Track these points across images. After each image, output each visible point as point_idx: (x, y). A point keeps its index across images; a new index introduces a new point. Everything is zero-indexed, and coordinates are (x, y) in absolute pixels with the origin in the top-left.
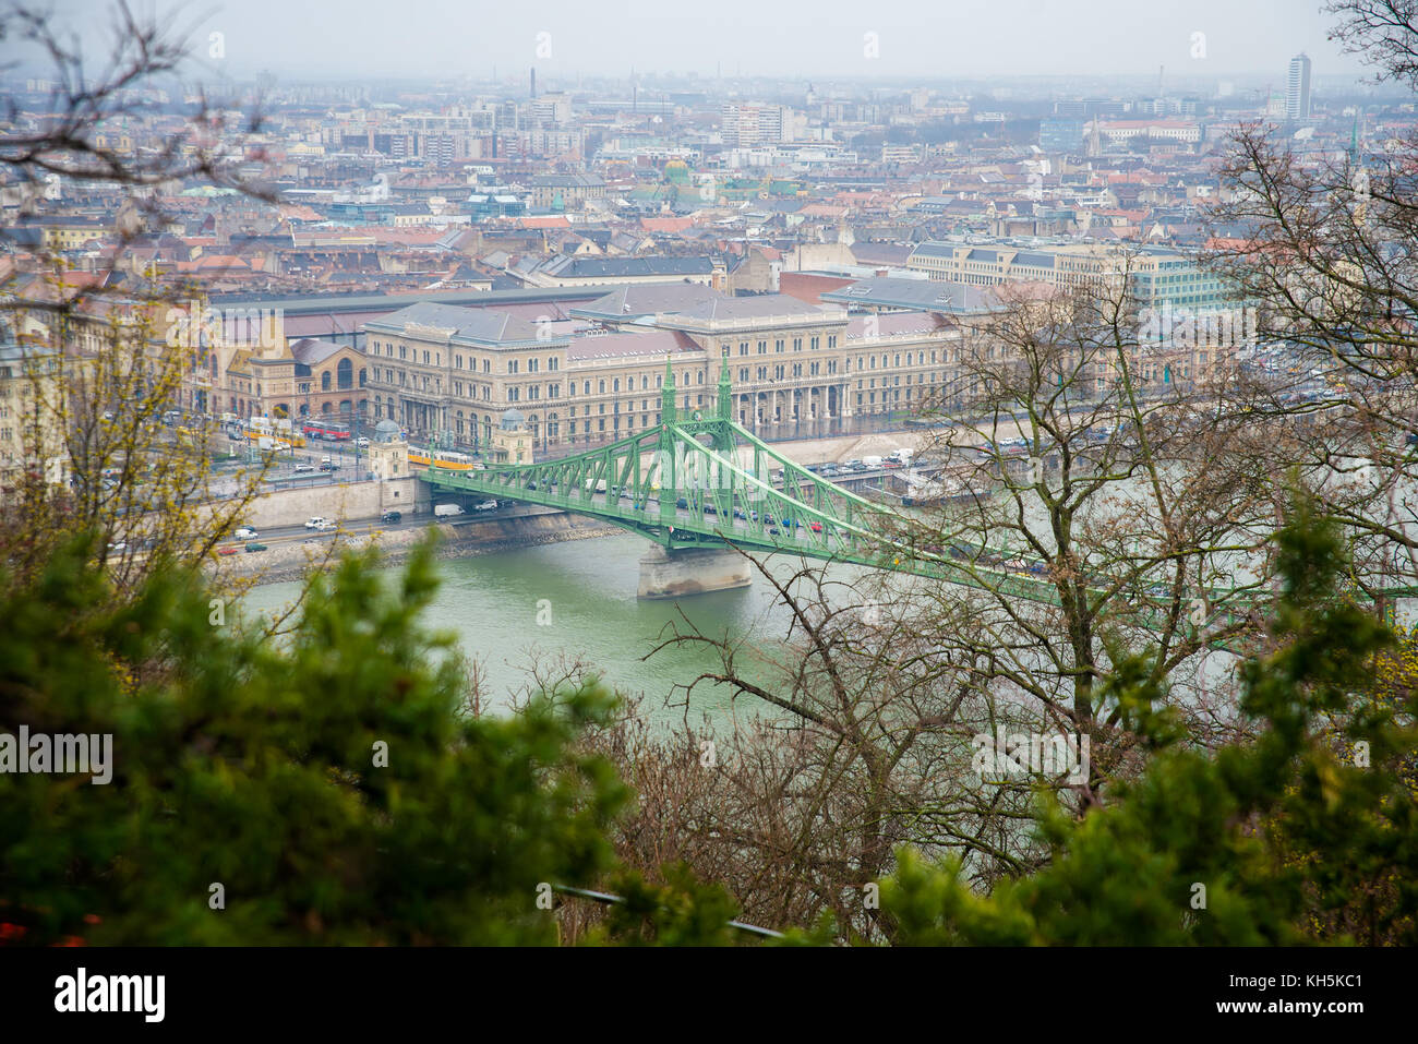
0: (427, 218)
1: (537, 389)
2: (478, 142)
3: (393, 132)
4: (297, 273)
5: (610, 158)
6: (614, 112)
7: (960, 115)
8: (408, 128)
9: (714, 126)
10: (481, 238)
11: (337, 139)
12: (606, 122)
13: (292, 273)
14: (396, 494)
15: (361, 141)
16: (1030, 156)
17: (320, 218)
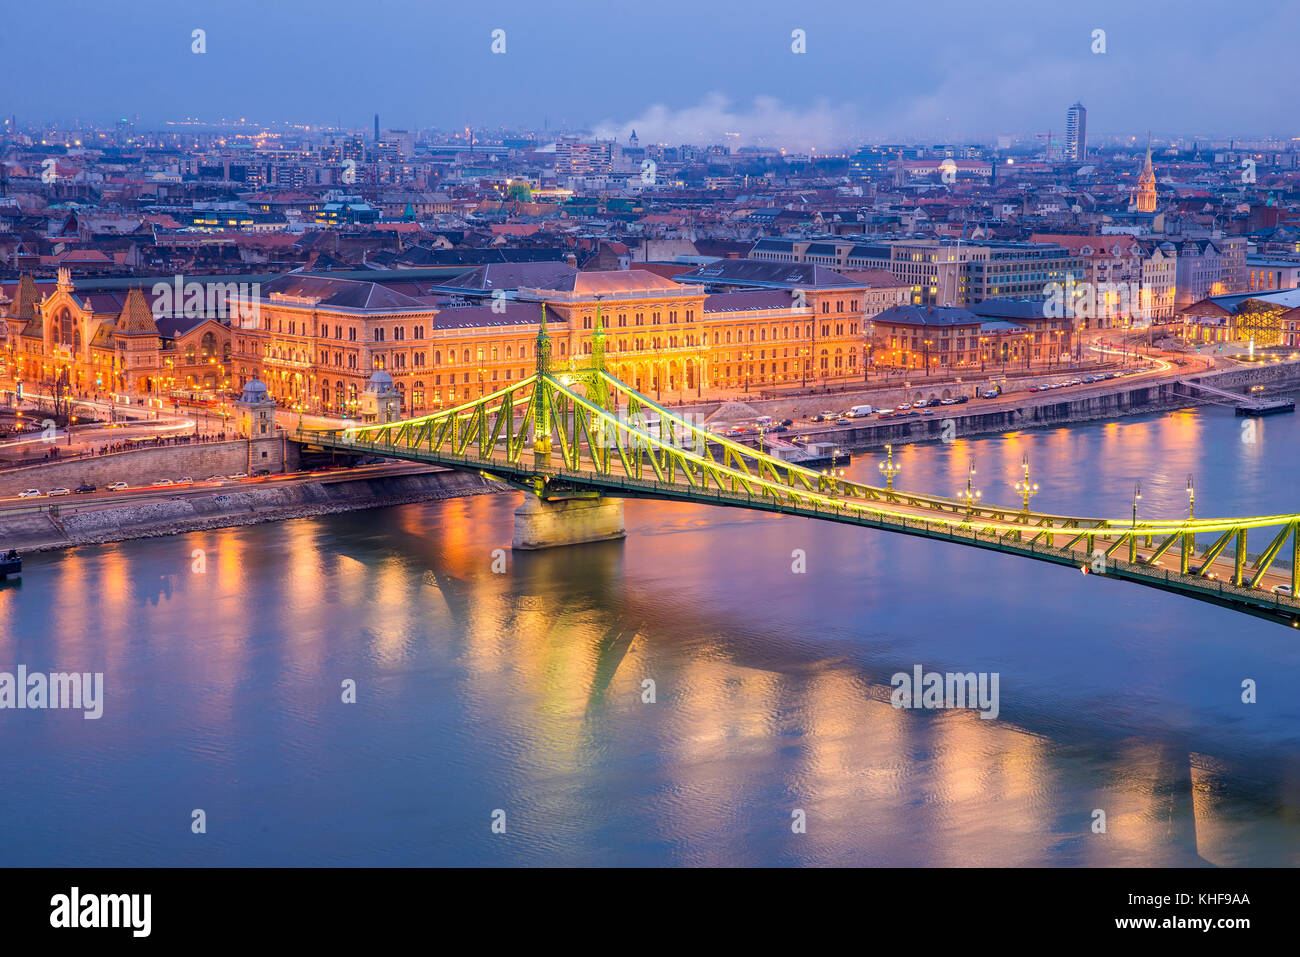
0: (284, 226)
1: (403, 356)
2: (328, 172)
3: (248, 163)
4: (159, 265)
5: (454, 185)
6: (454, 153)
7: (771, 158)
8: (262, 161)
9: (548, 165)
10: (337, 239)
11: (195, 170)
12: (446, 161)
13: (156, 265)
14: (264, 454)
15: (218, 172)
16: (844, 184)
17: (180, 226)
